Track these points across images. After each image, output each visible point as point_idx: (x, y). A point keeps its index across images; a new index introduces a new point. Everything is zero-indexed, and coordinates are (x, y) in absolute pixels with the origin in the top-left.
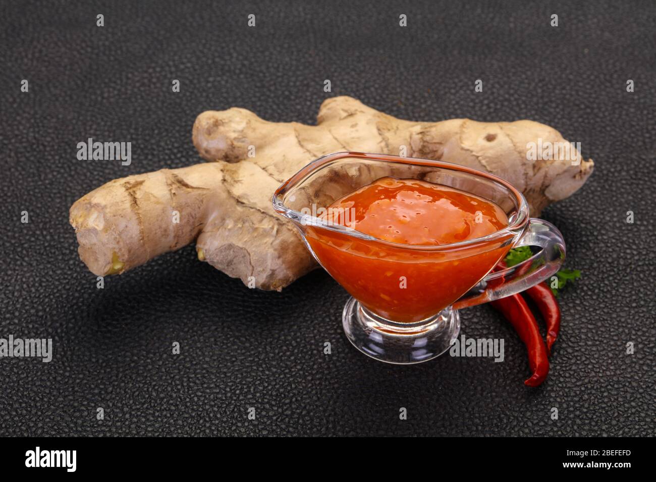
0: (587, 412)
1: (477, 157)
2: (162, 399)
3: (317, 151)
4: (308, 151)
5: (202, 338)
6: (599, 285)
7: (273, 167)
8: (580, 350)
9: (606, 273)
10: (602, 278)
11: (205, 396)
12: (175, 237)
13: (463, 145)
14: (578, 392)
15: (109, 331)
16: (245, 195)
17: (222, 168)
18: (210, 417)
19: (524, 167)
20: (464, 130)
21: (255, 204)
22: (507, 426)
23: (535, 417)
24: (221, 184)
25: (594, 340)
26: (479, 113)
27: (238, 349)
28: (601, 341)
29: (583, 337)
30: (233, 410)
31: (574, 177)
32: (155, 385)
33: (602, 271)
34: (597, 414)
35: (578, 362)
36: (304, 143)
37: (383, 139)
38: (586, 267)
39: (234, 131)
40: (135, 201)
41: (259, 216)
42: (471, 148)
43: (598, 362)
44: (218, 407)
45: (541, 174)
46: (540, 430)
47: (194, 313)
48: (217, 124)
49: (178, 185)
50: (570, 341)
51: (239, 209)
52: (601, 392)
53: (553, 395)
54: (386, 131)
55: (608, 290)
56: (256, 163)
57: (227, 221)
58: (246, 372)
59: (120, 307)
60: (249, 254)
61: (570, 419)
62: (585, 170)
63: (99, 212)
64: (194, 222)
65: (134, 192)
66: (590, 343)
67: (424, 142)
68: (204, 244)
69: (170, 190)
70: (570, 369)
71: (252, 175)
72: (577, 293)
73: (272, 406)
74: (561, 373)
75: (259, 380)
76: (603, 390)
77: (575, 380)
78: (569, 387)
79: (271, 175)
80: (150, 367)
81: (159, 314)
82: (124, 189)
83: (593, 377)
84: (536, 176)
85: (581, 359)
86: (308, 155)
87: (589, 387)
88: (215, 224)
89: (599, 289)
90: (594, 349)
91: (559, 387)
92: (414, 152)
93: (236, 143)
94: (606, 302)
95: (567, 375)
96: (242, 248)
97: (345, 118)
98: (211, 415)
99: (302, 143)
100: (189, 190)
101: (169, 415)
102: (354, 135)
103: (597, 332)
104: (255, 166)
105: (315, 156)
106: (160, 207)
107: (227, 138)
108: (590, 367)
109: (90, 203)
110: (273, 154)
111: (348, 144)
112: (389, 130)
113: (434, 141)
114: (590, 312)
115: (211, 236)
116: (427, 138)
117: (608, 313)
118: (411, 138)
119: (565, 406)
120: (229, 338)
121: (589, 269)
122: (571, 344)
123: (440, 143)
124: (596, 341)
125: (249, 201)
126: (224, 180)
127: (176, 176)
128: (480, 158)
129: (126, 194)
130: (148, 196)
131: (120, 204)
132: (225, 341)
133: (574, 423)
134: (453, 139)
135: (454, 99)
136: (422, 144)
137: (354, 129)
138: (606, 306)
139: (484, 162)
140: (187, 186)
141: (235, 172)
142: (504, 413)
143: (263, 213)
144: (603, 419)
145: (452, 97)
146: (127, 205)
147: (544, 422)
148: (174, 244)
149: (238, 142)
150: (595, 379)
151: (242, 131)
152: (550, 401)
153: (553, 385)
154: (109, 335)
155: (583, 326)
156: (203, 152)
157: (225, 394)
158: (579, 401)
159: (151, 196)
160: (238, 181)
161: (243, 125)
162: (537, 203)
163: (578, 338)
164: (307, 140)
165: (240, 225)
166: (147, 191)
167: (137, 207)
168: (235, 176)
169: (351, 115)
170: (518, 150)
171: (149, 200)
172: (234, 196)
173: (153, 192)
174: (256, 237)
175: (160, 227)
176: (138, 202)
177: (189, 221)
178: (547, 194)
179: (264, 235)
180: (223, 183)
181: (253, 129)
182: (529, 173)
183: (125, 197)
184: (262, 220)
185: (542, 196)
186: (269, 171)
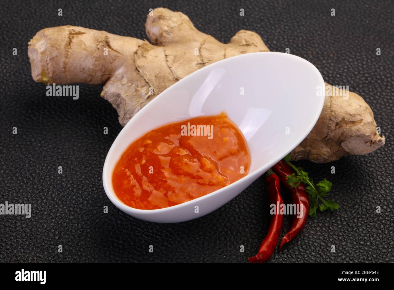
2: (29, 170)
3: (207, 58)
4: (201, 56)
5: (80, 144)
6: (349, 220)
7: (172, 57)
8: (304, 255)
9: (360, 214)
10: (355, 217)
11: (54, 180)
12: (90, 75)
15: (30, 118)
16: (143, 67)
17: (140, 44)
18: (48, 194)
19: (330, 122)
21: (146, 75)
24: (132, 54)
26: (357, 80)
27: (95, 160)
28: (322, 256)
29: (313, 248)
30: (64, 196)
31: (367, 142)
32: (31, 161)
33: (358, 212)
36: (202, 50)
38: (350, 205)
39: (168, 26)
40: (70, 43)
41: (143, 83)
44: (57, 190)
45: (340, 130)
47: (87, 128)
48: (160, 17)
49: (105, 43)
50: (302, 247)
51: (135, 74)
55: (353, 226)
56: (165, 51)
57: (124, 79)
58: (89, 176)
59: (48, 106)
60: (126, 105)
62: (375, 141)
63: (45, 41)
64: (105, 72)
65: (73, 37)
66: (313, 254)
68: (106, 88)
69: (98, 45)
71: (156, 57)
72: (331, 219)
73: (88, 203)
75: (93, 184)
79: (167, 61)
80: (37, 149)
81: (67, 120)
82: (68, 33)
84: (336, 131)
85: (300, 261)
86: (199, 58)
88: (117, 77)
89: (347, 223)
93: (164, 34)
94: (345, 233)
96: (123, 99)
97: (243, 45)
98: (50, 193)
100: (110, 50)
101: (25, 182)
103: (324, 249)
104: (163, 52)
105: (202, 60)
106: (85, 52)
107: (161, 29)
109: (43, 33)
114: (329, 234)
115: (112, 84)
117: (341, 240)
120: (95, 152)
121: (350, 207)
122: (301, 249)
124: (319, 254)
125: (143, 72)
126: (136, 53)
129: (67, 36)
130: (81, 43)
131: (60, 41)
132: (91, 153)
135: (347, 65)
138: (343, 235)
140: (109, 46)
141: (147, 50)
143: (147, 82)
145: (347, 63)
146: (64, 43)
148: (89, 80)
149: (166, 34)
151: (172, 28)
154: (28, 119)
156: (147, 32)
157: (67, 184)
159: (83, 43)
160: (145, 57)
161: (176, 25)
162: (334, 149)
163: (308, 247)
164: (206, 49)
165: (129, 84)
166: (82, 40)
167: (69, 47)
168: (145, 53)
169: (248, 45)
170: (332, 109)
171: (80, 46)
172: (136, 65)
173: (86, 42)
174: (135, 95)
175: (80, 66)
176: (72, 45)
177: (101, 69)
178: (343, 147)
179: (140, 96)
180: (134, 54)
181: (180, 30)
182: (332, 127)
183: (66, 38)
184: (143, 86)
185: (339, 146)
186: (168, 59)
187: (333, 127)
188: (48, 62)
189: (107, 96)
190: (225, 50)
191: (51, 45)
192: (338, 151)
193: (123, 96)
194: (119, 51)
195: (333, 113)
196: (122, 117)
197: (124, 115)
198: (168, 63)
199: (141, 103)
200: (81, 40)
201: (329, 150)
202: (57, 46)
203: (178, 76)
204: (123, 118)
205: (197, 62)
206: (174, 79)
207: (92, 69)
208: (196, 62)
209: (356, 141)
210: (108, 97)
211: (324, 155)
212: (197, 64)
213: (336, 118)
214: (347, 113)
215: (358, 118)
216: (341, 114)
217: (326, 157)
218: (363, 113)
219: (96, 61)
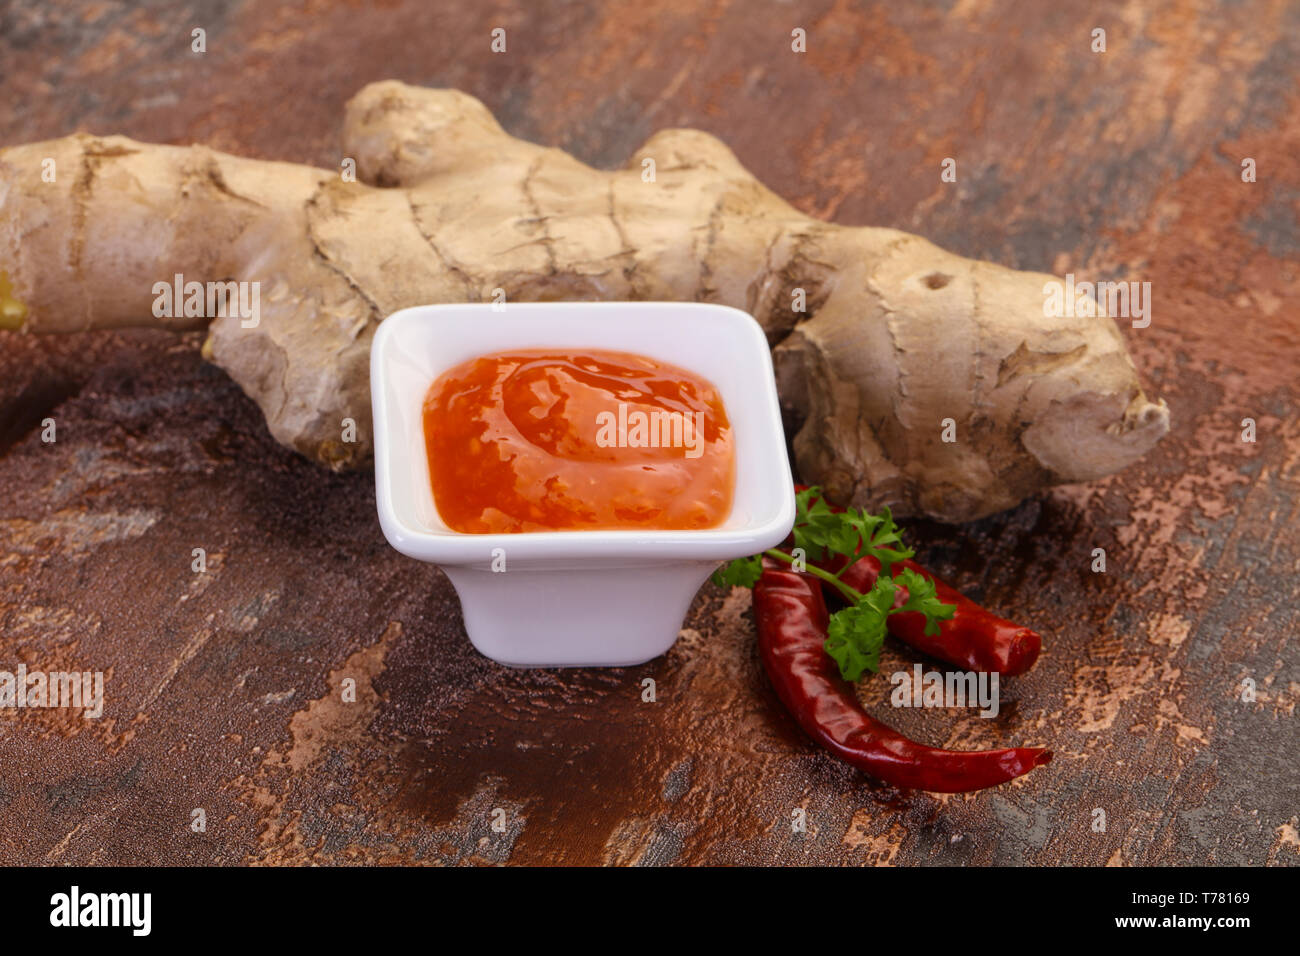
1: (887, 311)
3: (550, 205)
7: (435, 209)
13: (872, 282)
16: (340, 244)
17: (325, 180)
19: (977, 361)
21: (349, 265)
24: (300, 207)
31: (1105, 427)
37: (712, 225)
39: (416, 129)
40: (88, 179)
41: (342, 290)
42: (883, 292)
45: (1015, 387)
48: (387, 105)
49: (205, 178)
51: (312, 265)
54: (729, 213)
56: (408, 195)
57: (278, 286)
60: (287, 365)
62: (1135, 416)
63: (5, 180)
65: (98, 164)
67: (797, 254)
69: (182, 184)
71: (381, 211)
79: (418, 220)
82: (83, 152)
84: (999, 390)
86: (524, 207)
92: (771, 272)
93: (405, 153)
96: (280, 350)
97: (672, 170)
99: (532, 185)
100: (223, 197)
102: (659, 202)
104: (405, 200)
105: (536, 212)
106: (140, 210)
107: (393, 137)
111: (627, 211)
112: (739, 213)
113: (820, 259)
116: (809, 250)
118: (775, 240)
123: (831, 268)
125: (339, 258)
126: (312, 202)
127: (212, 163)
128: (891, 315)
129: (80, 161)
130: (124, 180)
134: (860, 265)
136: (792, 258)
137: (664, 192)
139: (894, 327)
140: (221, 187)
143: (354, 287)
146: (69, 182)
149: (411, 150)
151: (431, 133)
159: (132, 181)
160: (344, 213)
161: (442, 123)
162: (1002, 460)
164: (546, 182)
165: (296, 300)
166: (129, 171)
167: (86, 193)
168: (342, 203)
169: (686, 167)
170: (979, 319)
171: (123, 189)
172: (315, 238)
173: (139, 177)
174: (316, 332)
175: (127, 255)
176: (94, 185)
177: (199, 263)
178: (1030, 449)
179: (334, 333)
180: (306, 207)
181: (456, 135)
182: (986, 377)
183: (73, 166)
184: (343, 301)
185: (1015, 448)
186: (419, 215)
187: (991, 377)
188: (16, 247)
189: (224, 352)
191: (26, 192)
192: (1015, 465)
193: (278, 339)
194: (255, 200)
195: (985, 333)
196: (278, 409)
197: (285, 402)
198: (422, 225)
199: (340, 354)
200: (125, 172)
201: (983, 464)
202: (43, 191)
203: (459, 259)
204: (281, 412)
205: (519, 219)
206: (446, 270)
208: (516, 219)
209: (1069, 424)
210: (227, 356)
211: (969, 483)
212: (521, 223)
213: (996, 346)
214: (1030, 328)
215: (1071, 342)
216: (1013, 332)
217: (975, 493)
218: (1084, 325)
219: (180, 235)
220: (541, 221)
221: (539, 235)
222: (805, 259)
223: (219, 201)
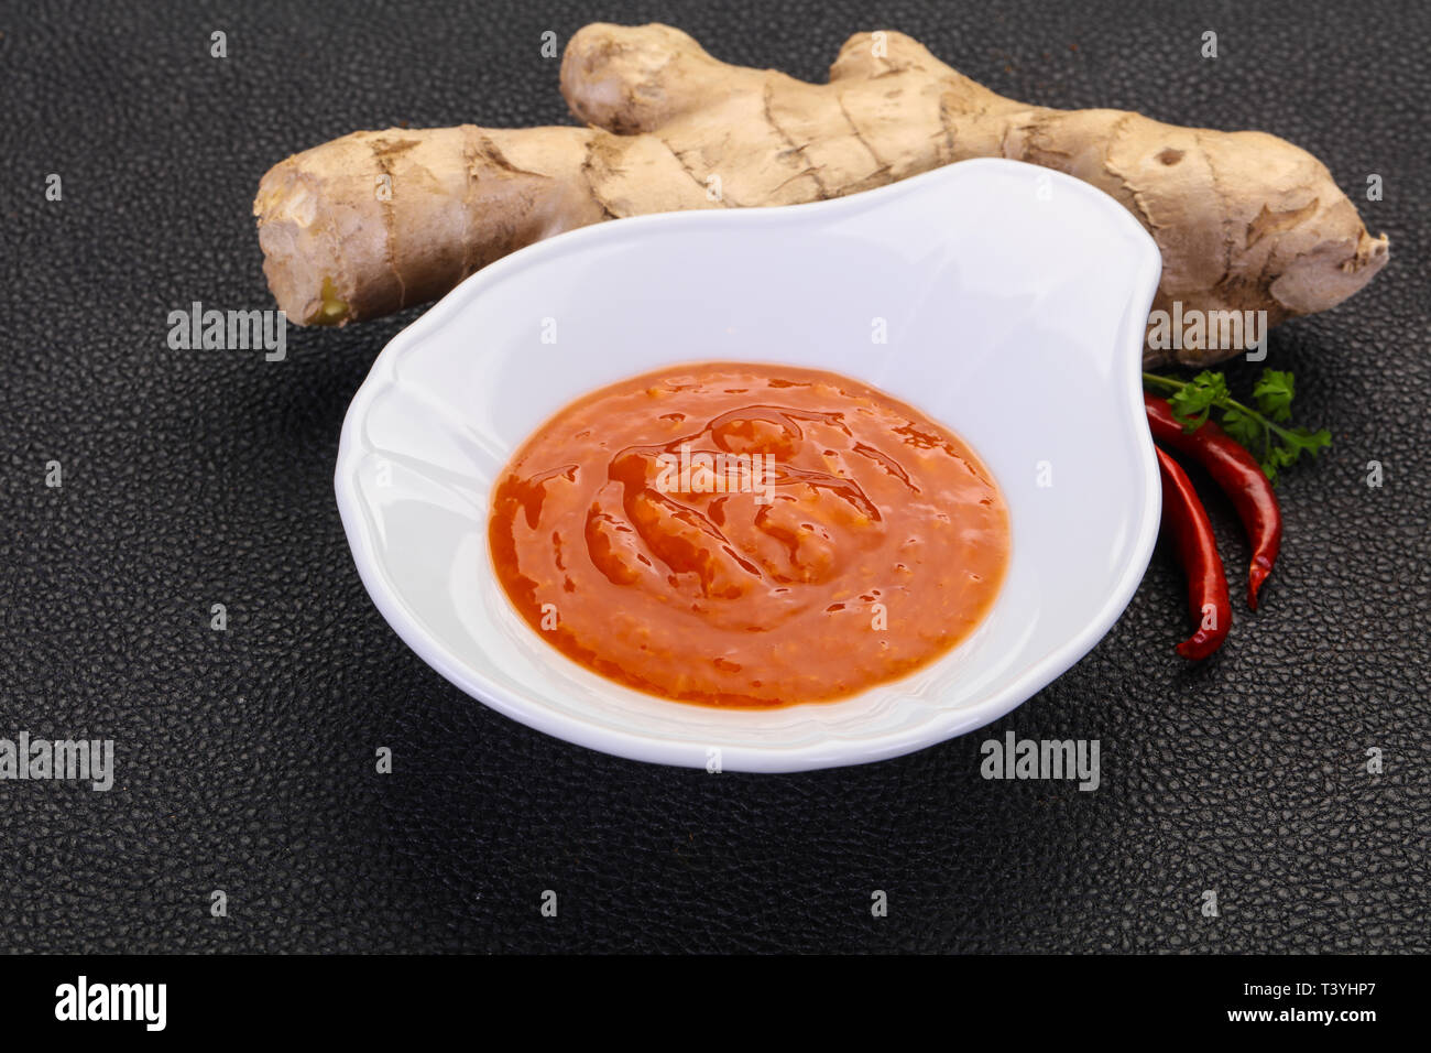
0: (1297, 720)
3: (798, 134)
4: (781, 132)
7: (697, 154)
8: (1305, 593)
13: (1110, 165)
14: (1285, 678)
17: (590, 139)
20: (1121, 133)
22: (1122, 730)
23: (1184, 718)
24: (578, 172)
25: (1340, 577)
34: (1319, 724)
35: (1297, 618)
36: (776, 115)
37: (946, 129)
40: (388, 178)
42: (1125, 174)
43: (1339, 622)
46: (1190, 745)
48: (605, 51)
49: (488, 160)
52: (1335, 681)
53: (1231, 677)
54: (955, 114)
56: (665, 141)
61: (1259, 729)
62: (1367, 255)
63: (310, 191)
65: (390, 161)
67: (1032, 147)
69: (469, 168)
70: (1277, 631)
71: (651, 162)
74: (1256, 635)
76: (1340, 677)
77: (1283, 653)
78: (1269, 666)
79: (688, 168)
82: (371, 152)
83: (1323, 650)
85: (1304, 611)
86: (777, 139)
87: (1312, 669)
90: (1336, 594)
91: (1247, 663)
95: (1268, 641)
97: (882, 76)
99: (773, 114)
100: (508, 173)
102: (889, 112)
104: (664, 147)
105: (790, 142)
106: (437, 199)
108: (1320, 629)
109: (296, 171)
110: (705, 128)
111: (867, 127)
112: (964, 113)
113: (1054, 148)
116: (1039, 140)
118: (1006, 134)
119: (1252, 701)
123: (1065, 155)
126: (588, 165)
127: (487, 142)
129: (373, 162)
130: (417, 174)
131: (355, 181)
133: (1266, 738)
134: (1093, 150)
136: (1025, 150)
137: (889, 101)
140: (504, 164)
141: (616, 153)
142: (1120, 703)
144: (1330, 735)
146: (370, 184)
147: (1203, 729)
150: (1328, 655)
152: (1222, 690)
153: (1234, 659)
155: (1320, 546)
158: (1285, 696)
159: (424, 173)
160: (617, 171)
163: (1304, 569)
164: (784, 109)
166: (419, 163)
167: (390, 191)
168: (612, 160)
169: (897, 71)
171: (418, 182)
172: (601, 201)
173: (430, 167)
175: (434, 242)
176: (394, 183)
180: (583, 171)
183: (369, 168)
186: (687, 162)
188: (337, 253)
190: (839, 98)
191: (333, 200)
194: (539, 173)
198: (694, 173)
200: (415, 165)
202: (351, 198)
205: (777, 152)
207: (469, 244)
208: (774, 153)
212: (780, 156)
219: (478, 216)
220: (799, 151)
221: (803, 166)
222: (1039, 149)
223: (507, 179)
